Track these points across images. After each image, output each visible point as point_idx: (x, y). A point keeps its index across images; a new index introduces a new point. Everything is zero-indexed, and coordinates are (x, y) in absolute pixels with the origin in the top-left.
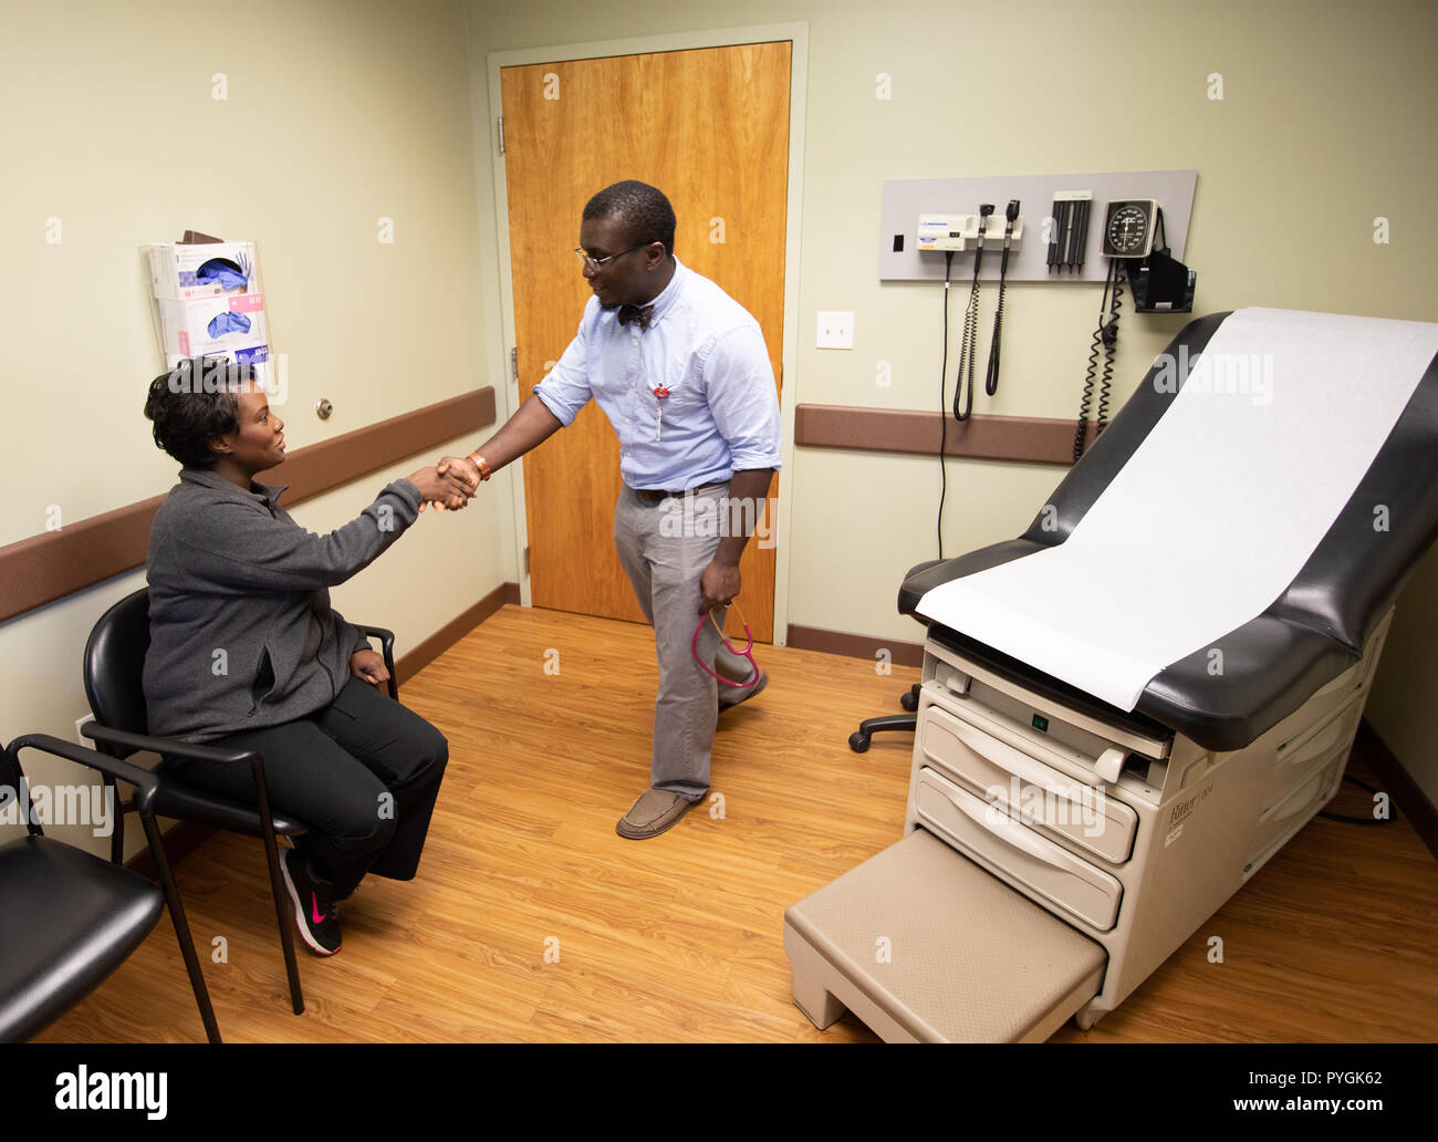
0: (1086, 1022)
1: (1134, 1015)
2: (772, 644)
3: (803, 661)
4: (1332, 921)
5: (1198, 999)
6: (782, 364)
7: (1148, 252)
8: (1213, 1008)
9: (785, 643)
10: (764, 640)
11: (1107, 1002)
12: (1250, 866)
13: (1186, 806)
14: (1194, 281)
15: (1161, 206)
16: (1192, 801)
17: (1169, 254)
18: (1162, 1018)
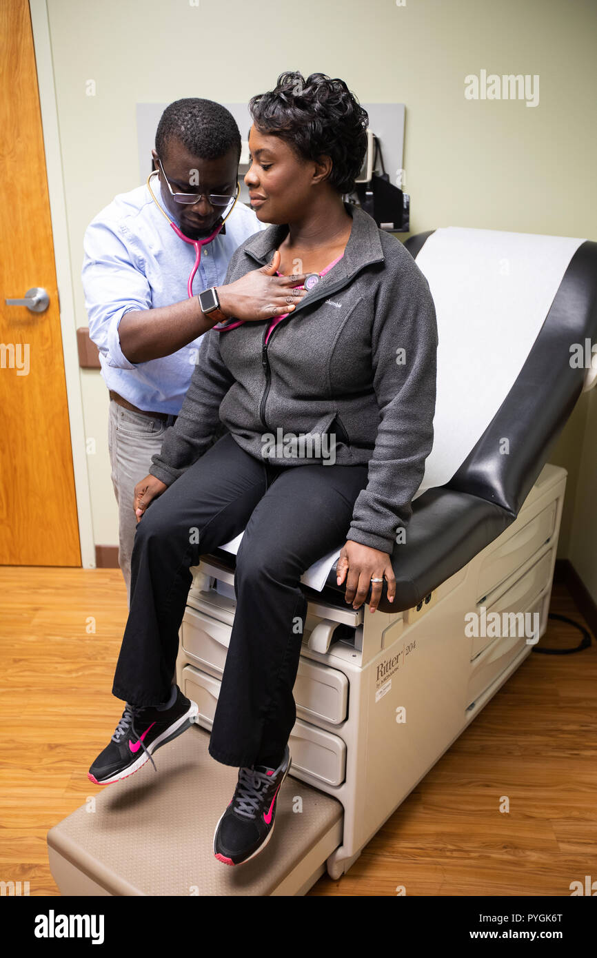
0: (336, 872)
1: (379, 855)
2: (81, 567)
3: (112, 580)
4: (538, 738)
5: (433, 828)
6: (57, 289)
7: (369, 177)
8: (443, 834)
9: (94, 564)
10: (74, 565)
11: (348, 851)
12: (473, 705)
13: (391, 663)
14: (408, 203)
15: (378, 136)
16: (397, 658)
17: (388, 180)
18: (401, 853)
